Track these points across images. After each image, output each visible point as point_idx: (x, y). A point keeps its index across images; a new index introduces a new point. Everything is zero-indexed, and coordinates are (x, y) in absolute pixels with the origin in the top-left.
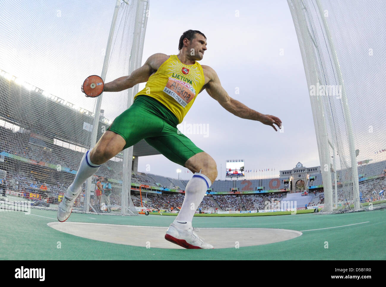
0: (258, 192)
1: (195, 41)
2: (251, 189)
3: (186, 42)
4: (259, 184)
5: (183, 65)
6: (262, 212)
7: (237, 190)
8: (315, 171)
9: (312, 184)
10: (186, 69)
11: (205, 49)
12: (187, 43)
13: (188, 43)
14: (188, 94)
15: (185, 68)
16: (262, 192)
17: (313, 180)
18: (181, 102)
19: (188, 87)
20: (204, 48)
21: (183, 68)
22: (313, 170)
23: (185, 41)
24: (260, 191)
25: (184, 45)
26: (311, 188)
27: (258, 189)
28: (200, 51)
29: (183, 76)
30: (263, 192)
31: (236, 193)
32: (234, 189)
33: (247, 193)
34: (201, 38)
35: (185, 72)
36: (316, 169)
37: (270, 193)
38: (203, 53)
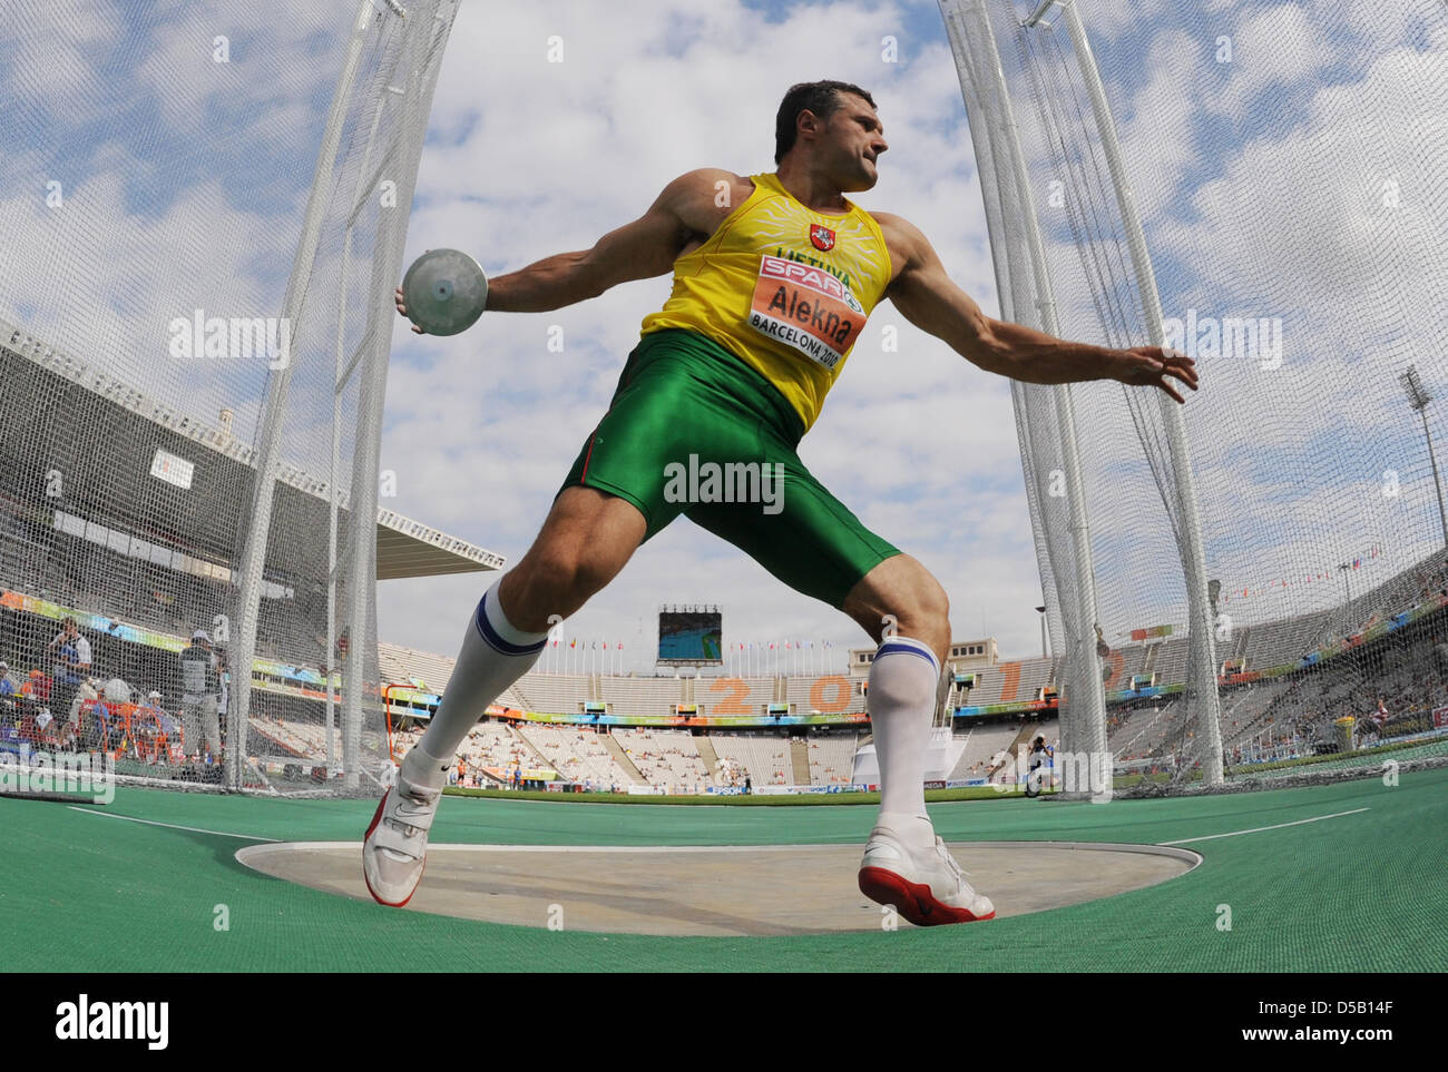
0: (770, 720)
1: (841, 119)
2: (746, 710)
3: (809, 125)
4: (775, 695)
5: (811, 213)
6: (788, 793)
7: (695, 712)
8: (976, 654)
9: (965, 701)
10: (824, 229)
11: (879, 148)
12: (813, 129)
13: (816, 127)
14: (841, 320)
15: (819, 227)
16: (784, 721)
17: (970, 688)
18: (821, 353)
19: (836, 296)
20: (878, 143)
21: (814, 228)
22: (968, 651)
23: (804, 120)
24: (777, 719)
25: (800, 140)
26: (961, 714)
27: (771, 712)
28: (866, 155)
29: (814, 258)
30: (787, 723)
31: (692, 721)
32: (687, 708)
33: (730, 724)
34: (861, 107)
35: (821, 242)
36: (980, 650)
37: (815, 725)
38: (874, 161)
